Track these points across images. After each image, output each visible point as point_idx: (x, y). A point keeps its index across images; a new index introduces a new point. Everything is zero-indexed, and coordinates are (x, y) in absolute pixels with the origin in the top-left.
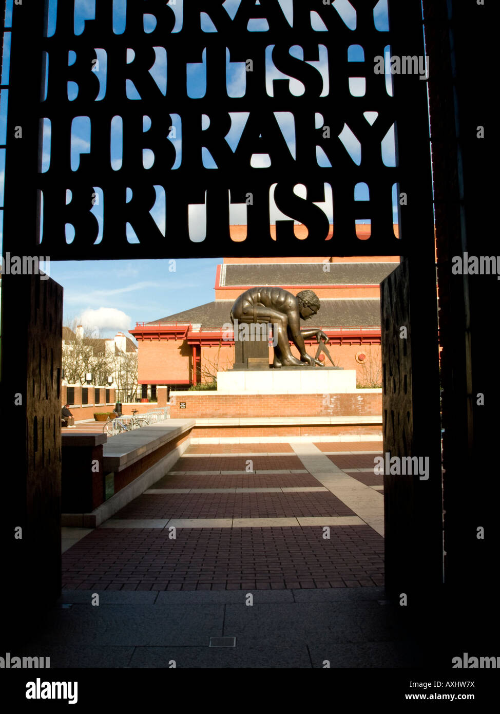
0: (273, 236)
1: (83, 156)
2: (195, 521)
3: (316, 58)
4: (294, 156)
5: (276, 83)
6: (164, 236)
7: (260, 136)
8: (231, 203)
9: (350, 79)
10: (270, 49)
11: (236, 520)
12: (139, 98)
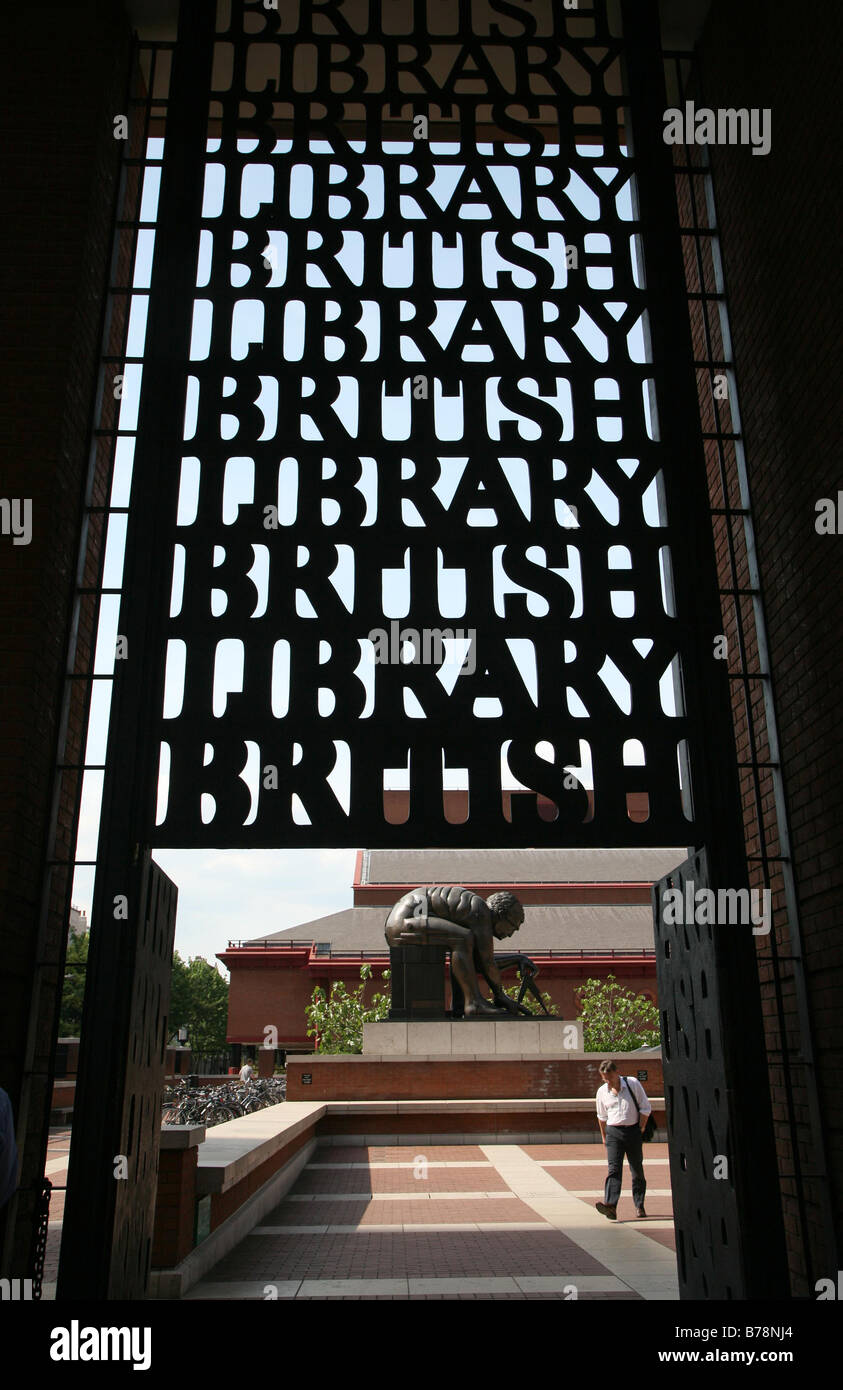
0: (508, 815)
1: (231, 696)
2: (345, 1282)
3: (565, 565)
4: (535, 702)
5: (509, 598)
6: (348, 814)
7: (487, 673)
8: (446, 767)
9: (612, 593)
10: (498, 551)
11: (414, 1282)
12: (314, 615)
